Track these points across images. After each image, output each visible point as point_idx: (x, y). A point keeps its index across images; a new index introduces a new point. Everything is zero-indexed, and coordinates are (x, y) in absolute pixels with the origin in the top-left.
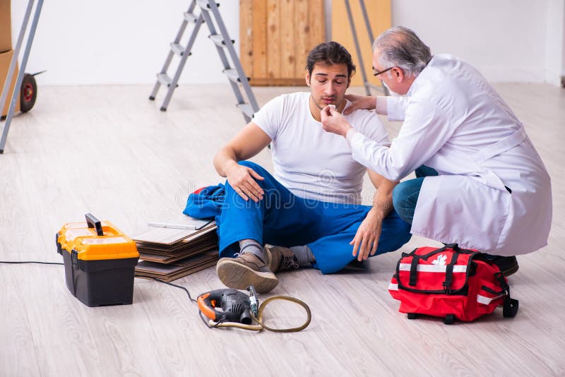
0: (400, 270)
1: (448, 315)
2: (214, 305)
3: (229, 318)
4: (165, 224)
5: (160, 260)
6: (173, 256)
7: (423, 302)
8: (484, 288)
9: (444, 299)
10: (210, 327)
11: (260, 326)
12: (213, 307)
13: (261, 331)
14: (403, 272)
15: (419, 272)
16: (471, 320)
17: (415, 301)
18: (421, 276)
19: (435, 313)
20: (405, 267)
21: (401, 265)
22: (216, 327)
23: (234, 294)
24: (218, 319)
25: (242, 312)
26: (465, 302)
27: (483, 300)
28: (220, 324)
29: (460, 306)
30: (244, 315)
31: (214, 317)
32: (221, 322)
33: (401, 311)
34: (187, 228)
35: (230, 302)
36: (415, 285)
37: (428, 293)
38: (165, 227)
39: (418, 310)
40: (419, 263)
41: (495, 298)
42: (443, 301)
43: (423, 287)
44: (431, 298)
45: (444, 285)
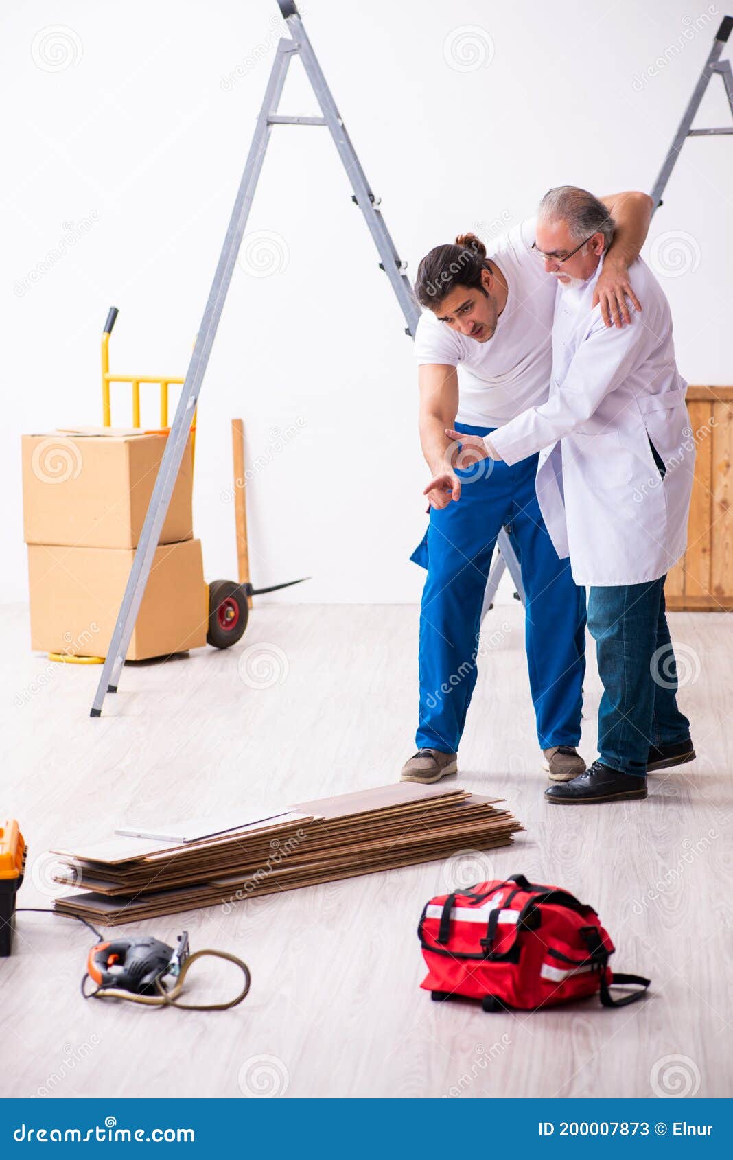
0: (428, 915)
1: (488, 996)
2: (110, 961)
3: (121, 983)
4: (141, 831)
5: (103, 889)
6: (127, 884)
7: (453, 972)
8: (551, 952)
9: (484, 969)
10: (86, 997)
11: (160, 998)
12: (107, 966)
13: (165, 1005)
14: (430, 920)
15: (454, 922)
16: (530, 1006)
17: (443, 970)
18: (457, 928)
19: (467, 992)
20: (435, 912)
21: (431, 908)
22: (95, 995)
23: (147, 945)
24: (106, 982)
25: (146, 973)
26: (517, 974)
27: (551, 973)
28: (101, 992)
29: (508, 982)
30: (147, 979)
31: (100, 981)
32: (104, 988)
33: (423, 987)
34: (173, 840)
35: (137, 956)
36: (444, 943)
37: (464, 958)
38: (139, 836)
39: (442, 986)
40: (455, 905)
41: (573, 972)
42: (480, 972)
43: (459, 946)
44: (464, 967)
45: (482, 945)
